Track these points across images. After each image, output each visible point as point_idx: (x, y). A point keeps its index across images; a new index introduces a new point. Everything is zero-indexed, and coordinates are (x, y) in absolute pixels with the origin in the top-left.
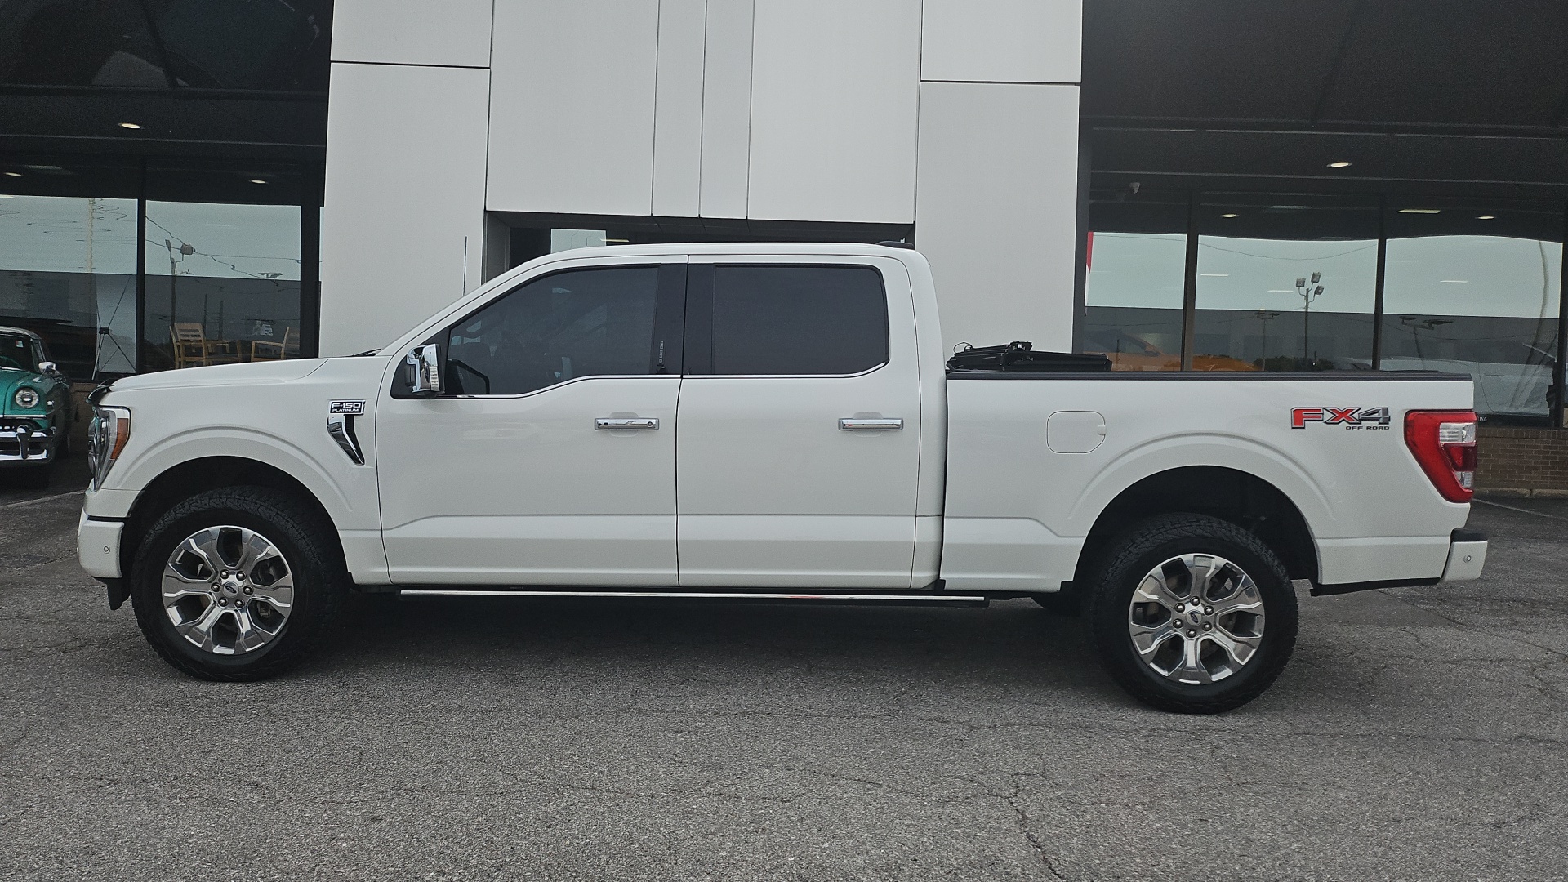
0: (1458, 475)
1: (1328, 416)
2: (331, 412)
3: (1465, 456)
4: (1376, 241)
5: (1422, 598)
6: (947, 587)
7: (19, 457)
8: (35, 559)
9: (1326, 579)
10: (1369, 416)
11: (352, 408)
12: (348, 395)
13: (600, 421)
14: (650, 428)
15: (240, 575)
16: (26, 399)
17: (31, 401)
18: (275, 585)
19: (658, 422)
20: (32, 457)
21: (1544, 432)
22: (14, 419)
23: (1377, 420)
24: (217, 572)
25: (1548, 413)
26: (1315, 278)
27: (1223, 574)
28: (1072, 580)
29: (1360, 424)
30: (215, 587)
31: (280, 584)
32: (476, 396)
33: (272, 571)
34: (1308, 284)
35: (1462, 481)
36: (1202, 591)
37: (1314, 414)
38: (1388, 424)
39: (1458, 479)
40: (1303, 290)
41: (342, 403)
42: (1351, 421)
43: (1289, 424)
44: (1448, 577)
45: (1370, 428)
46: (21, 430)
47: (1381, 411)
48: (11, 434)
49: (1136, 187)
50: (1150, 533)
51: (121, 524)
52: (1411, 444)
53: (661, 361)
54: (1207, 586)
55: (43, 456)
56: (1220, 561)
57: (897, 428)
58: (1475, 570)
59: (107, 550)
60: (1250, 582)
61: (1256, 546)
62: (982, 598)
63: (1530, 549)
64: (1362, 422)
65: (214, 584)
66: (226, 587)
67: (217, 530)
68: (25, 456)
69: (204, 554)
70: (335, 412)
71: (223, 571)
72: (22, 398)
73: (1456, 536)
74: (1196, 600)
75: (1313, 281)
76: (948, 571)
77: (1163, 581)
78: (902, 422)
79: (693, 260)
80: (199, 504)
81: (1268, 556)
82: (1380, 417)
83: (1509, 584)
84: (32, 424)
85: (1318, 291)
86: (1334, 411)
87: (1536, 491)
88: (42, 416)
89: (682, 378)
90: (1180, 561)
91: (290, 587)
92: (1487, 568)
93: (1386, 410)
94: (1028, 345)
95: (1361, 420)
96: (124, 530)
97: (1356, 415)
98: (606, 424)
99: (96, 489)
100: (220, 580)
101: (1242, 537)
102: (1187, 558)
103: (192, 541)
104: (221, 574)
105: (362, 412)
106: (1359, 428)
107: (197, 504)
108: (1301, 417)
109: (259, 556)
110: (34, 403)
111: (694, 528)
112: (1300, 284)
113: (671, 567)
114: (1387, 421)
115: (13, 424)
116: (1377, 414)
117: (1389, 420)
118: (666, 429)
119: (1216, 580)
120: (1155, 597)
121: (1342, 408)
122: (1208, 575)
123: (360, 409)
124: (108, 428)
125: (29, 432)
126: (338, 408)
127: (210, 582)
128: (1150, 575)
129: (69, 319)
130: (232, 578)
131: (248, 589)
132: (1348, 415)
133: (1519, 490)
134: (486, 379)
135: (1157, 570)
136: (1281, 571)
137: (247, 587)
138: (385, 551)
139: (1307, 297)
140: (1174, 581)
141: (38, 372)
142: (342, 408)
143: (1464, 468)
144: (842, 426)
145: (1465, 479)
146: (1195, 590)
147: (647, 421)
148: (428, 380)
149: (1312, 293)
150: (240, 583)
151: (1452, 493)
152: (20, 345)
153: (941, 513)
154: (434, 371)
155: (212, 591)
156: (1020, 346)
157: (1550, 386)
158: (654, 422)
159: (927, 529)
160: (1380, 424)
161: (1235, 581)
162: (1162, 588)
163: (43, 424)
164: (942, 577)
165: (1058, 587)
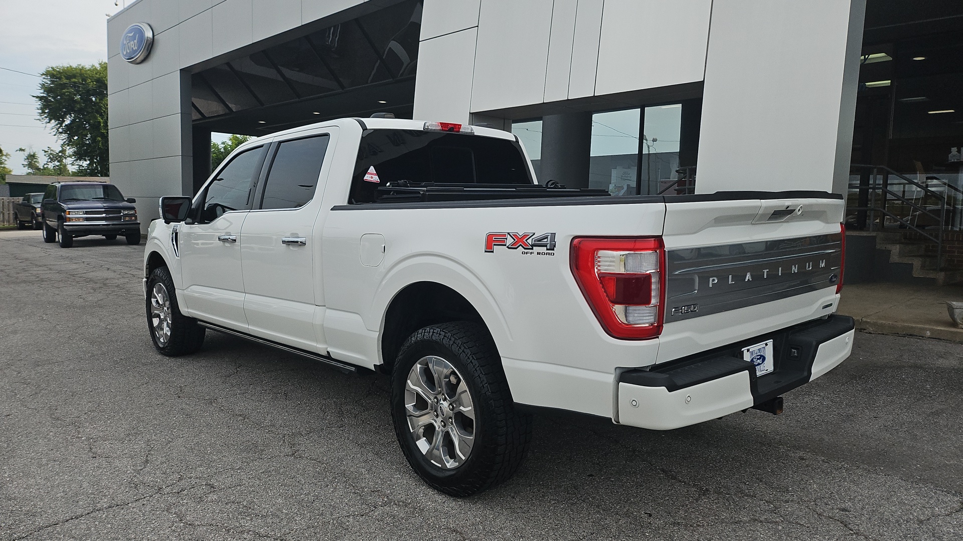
1: (510, 241)
3: (619, 288)
6: (332, 357)
10: (539, 243)
11: (176, 229)
13: (221, 237)
19: (236, 238)
23: (546, 246)
28: (380, 364)
29: (532, 249)
37: (501, 239)
38: (553, 250)
39: (616, 314)
42: (526, 246)
43: (483, 248)
45: (538, 253)
47: (549, 237)
54: (444, 385)
60: (464, 388)
62: (354, 369)
64: (534, 248)
67: (158, 285)
69: (157, 296)
70: (173, 231)
74: (444, 396)
76: (330, 346)
77: (419, 376)
78: (306, 239)
82: (547, 243)
86: (514, 236)
89: (249, 212)
93: (553, 236)
95: (533, 246)
97: (530, 241)
103: (155, 289)
105: (178, 231)
106: (531, 253)
108: (493, 242)
114: (553, 247)
116: (546, 240)
117: (555, 246)
118: (238, 242)
120: (416, 388)
121: (521, 233)
128: (413, 370)
132: (524, 240)
135: (417, 365)
138: (185, 301)
142: (174, 229)
151: (613, 331)
153: (324, 304)
160: (547, 249)
162: (420, 382)
164: (328, 349)
165: (373, 368)
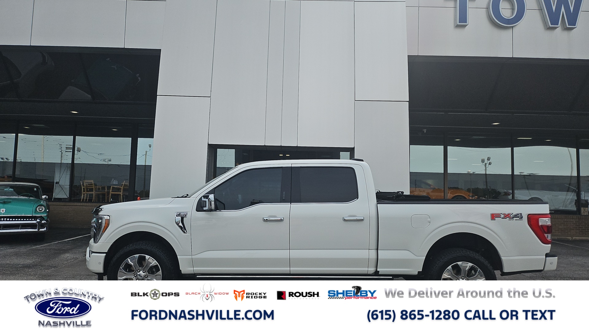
0: (546, 235)
2: (177, 216)
3: (549, 229)
4: (510, 148)
5: (536, 277)
6: (380, 273)
7: (36, 230)
8: (52, 267)
9: (506, 270)
10: (516, 216)
11: (183, 215)
12: (182, 211)
13: (265, 218)
14: (281, 220)
15: (144, 271)
16: (40, 209)
17: (42, 210)
18: (155, 275)
19: (283, 218)
20: (41, 230)
21: (575, 216)
22: (35, 216)
23: (519, 217)
24: (136, 270)
25: (576, 209)
26: (489, 159)
27: (472, 268)
28: (421, 271)
30: (135, 275)
31: (158, 274)
32: (222, 210)
33: (154, 270)
34: (486, 161)
35: (548, 236)
36: (465, 275)
37: (498, 216)
39: (546, 236)
40: (484, 163)
41: (180, 213)
42: (510, 217)
43: (490, 219)
44: (545, 269)
45: (516, 220)
46: (38, 220)
48: (35, 222)
49: (425, 131)
50: (447, 255)
51: (105, 254)
52: (529, 224)
53: (284, 198)
54: (467, 272)
55: (45, 229)
56: (470, 264)
57: (362, 220)
58: (554, 267)
59: (100, 263)
60: (480, 272)
61: (482, 259)
62: (391, 277)
63: (573, 259)
65: (135, 274)
66: (139, 275)
67: (137, 256)
68: (39, 230)
69: (133, 264)
70: (178, 216)
71: (138, 270)
72: (39, 209)
73: (547, 255)
74: (463, 278)
75: (488, 160)
76: (379, 268)
77: (452, 271)
78: (364, 218)
79: (293, 166)
80: (132, 247)
81: (486, 263)
82: (519, 216)
83: (566, 272)
84: (42, 218)
85: (490, 164)
86: (504, 214)
87: (574, 238)
88: (45, 215)
89: (291, 204)
90: (457, 264)
91: (161, 275)
92: (558, 266)
93: (521, 214)
94: (403, 192)
96: (106, 256)
97: (511, 216)
98: (267, 219)
99: (95, 242)
100: (137, 273)
101: (477, 256)
102: (459, 263)
103: (129, 260)
104: (137, 271)
105: (187, 216)
106: (513, 220)
107: (131, 247)
108: (494, 217)
109: (151, 265)
110: (43, 211)
111: (295, 254)
112: (483, 161)
113: (287, 267)
114: (522, 218)
115: (35, 218)
118: (286, 221)
119: (469, 271)
120: (450, 277)
121: (507, 213)
122: (467, 269)
123: (186, 215)
124: (102, 222)
125: (41, 221)
126: (179, 215)
127: (133, 274)
128: (448, 269)
129: (47, 179)
130: (141, 272)
131: (146, 276)
133: (568, 238)
134: (224, 204)
135: (450, 267)
136: (491, 268)
137: (146, 275)
138: (193, 262)
139: (485, 166)
140: (455, 271)
141: (42, 199)
142: (180, 215)
143: (548, 232)
144: (344, 219)
145: (549, 237)
146: (463, 274)
147: (280, 218)
148: (211, 205)
149: (487, 165)
150: (144, 274)
151: (545, 241)
152: (35, 189)
153: (377, 248)
154: (213, 203)
155: (134, 277)
156: (400, 193)
157: (576, 200)
158: (282, 218)
159: (373, 253)
160: (520, 219)
161: (476, 272)
162: (452, 274)
163: (46, 218)
164: (378, 270)
165: (417, 273)
